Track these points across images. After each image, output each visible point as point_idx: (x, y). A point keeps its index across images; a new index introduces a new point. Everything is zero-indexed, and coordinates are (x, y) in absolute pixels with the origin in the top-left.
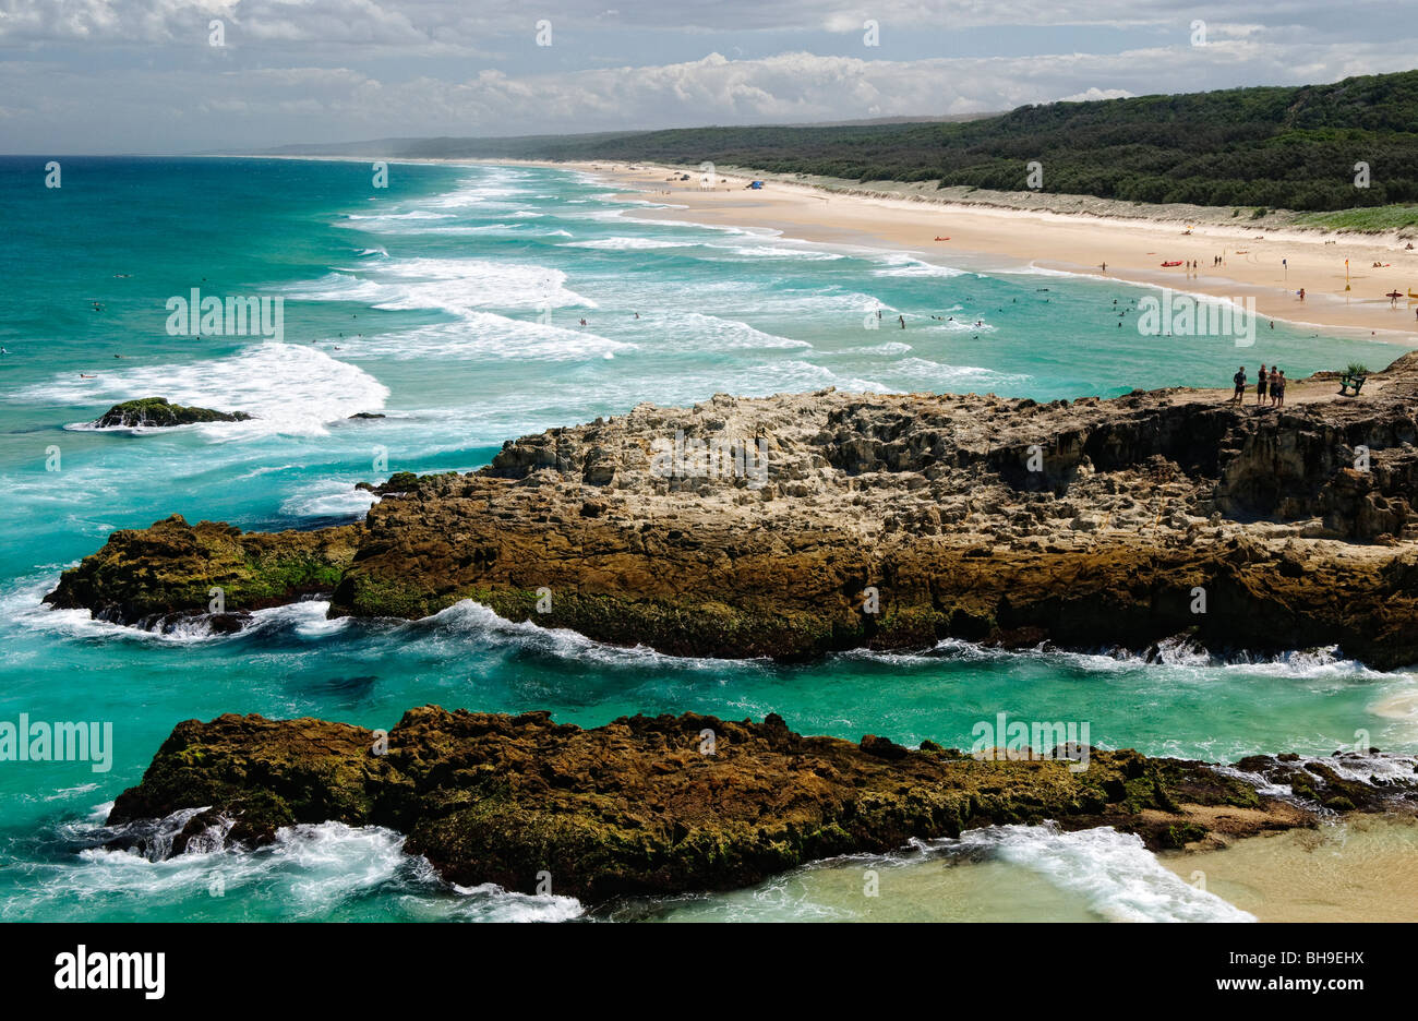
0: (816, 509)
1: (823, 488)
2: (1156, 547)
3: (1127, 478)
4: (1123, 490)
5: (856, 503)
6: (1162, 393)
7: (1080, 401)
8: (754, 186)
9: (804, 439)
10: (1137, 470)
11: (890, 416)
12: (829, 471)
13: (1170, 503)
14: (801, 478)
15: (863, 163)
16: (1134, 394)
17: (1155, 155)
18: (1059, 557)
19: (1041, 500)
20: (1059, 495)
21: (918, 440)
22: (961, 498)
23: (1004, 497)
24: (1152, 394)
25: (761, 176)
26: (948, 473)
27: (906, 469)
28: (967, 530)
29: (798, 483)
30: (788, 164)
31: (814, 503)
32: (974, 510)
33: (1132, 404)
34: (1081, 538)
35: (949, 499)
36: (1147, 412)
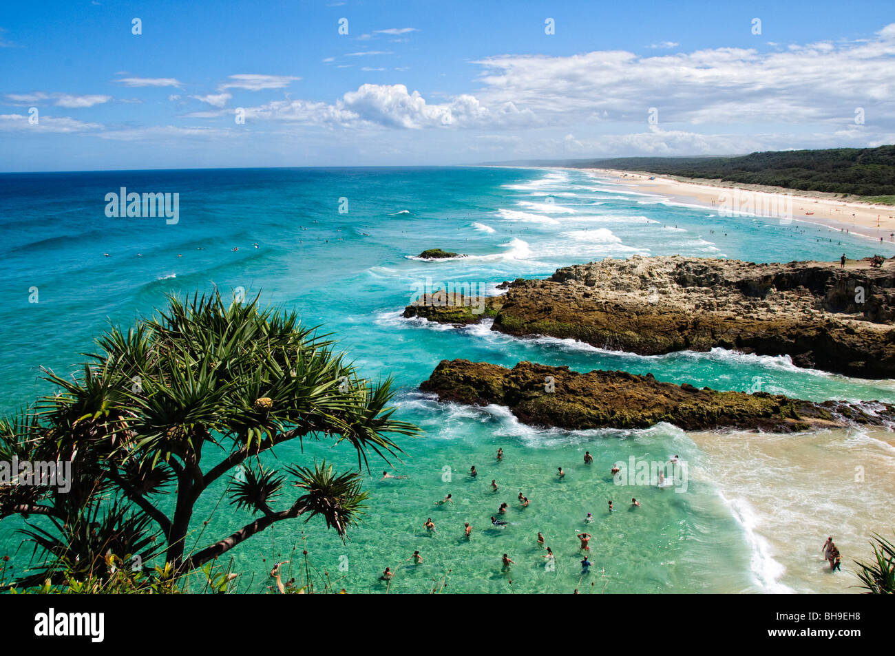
0: (670, 299)
1: (673, 292)
2: (798, 321)
3: (789, 294)
4: (787, 298)
5: (685, 298)
6: (804, 262)
7: (772, 264)
8: (651, 179)
9: (667, 273)
10: (793, 291)
11: (700, 266)
12: (675, 285)
13: (805, 304)
14: (665, 287)
15: (693, 172)
16: (793, 262)
17: (805, 172)
18: (760, 322)
19: (755, 300)
20: (762, 299)
21: (710, 276)
22: (725, 298)
23: (742, 298)
24: (800, 263)
25: (654, 175)
26: (720, 289)
27: (704, 286)
28: (726, 310)
29: (663, 289)
30: (664, 171)
31: (669, 297)
32: (730, 303)
33: (792, 266)
34: (770, 315)
35: (720, 298)
36: (798, 269)
